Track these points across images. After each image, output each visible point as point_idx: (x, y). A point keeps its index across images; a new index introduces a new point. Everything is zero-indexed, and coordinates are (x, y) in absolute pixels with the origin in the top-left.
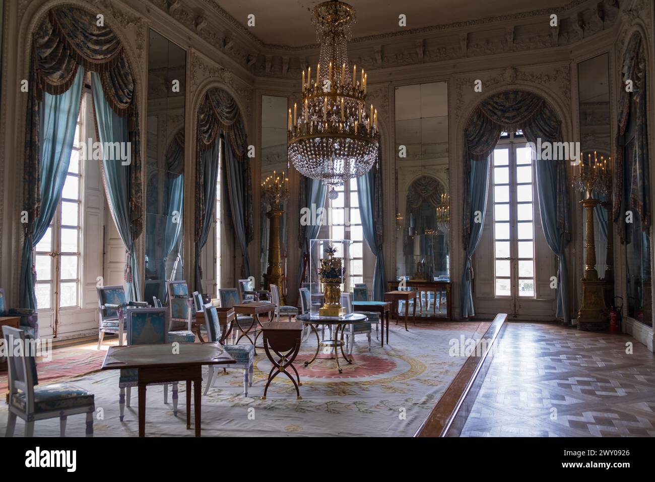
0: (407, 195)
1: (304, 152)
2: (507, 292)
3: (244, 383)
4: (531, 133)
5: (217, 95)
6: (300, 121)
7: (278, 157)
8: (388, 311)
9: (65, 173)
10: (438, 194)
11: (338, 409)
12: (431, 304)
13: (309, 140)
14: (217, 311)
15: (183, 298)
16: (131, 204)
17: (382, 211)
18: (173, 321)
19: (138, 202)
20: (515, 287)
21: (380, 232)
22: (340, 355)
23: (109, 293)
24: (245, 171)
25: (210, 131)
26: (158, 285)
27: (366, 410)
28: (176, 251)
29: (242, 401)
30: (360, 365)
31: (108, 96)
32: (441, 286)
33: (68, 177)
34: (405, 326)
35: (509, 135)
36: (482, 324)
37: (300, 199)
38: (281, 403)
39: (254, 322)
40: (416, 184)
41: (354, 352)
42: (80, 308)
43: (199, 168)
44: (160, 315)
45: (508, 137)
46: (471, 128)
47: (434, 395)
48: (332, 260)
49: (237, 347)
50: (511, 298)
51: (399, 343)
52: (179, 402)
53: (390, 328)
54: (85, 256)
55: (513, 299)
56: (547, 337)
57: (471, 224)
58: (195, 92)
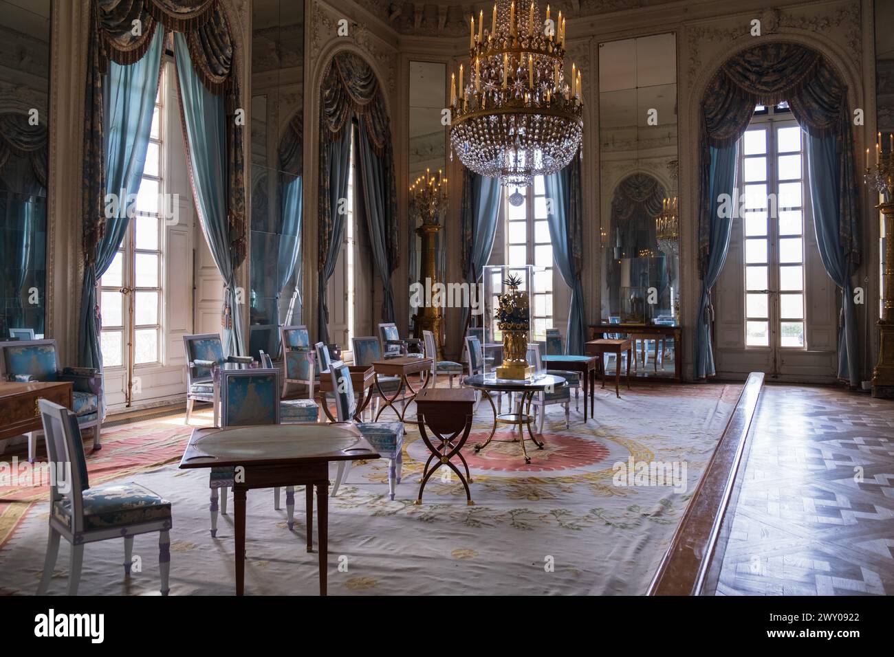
0: (612, 200)
1: (473, 137)
2: (764, 341)
3: (390, 479)
4: (800, 105)
5: (347, 62)
6: (467, 91)
7: (431, 150)
8: (593, 370)
9: (140, 175)
10: (656, 198)
11: (529, 523)
12: (649, 358)
13: (481, 118)
14: (350, 371)
15: (302, 350)
16: (231, 218)
17: (581, 224)
18: (288, 383)
19: (239, 215)
20: (775, 332)
21: (578, 255)
22: (526, 435)
23: (200, 344)
24: (387, 169)
25: (338, 113)
26: (267, 333)
27: (571, 524)
28: (292, 284)
29: (387, 506)
30: (555, 451)
31: (198, 66)
32: (665, 331)
33: (144, 181)
34: (615, 390)
35: (766, 109)
36: (728, 387)
37: (464, 208)
38: (444, 511)
39: (402, 385)
40: (625, 185)
41: (545, 431)
42: (163, 366)
43: (324, 166)
44: (268, 379)
45: (765, 112)
46: (711, 101)
47: (671, 500)
48: (514, 295)
49: (378, 425)
50: (770, 350)
51: (608, 416)
52: (296, 508)
53: (596, 394)
54: (168, 292)
55: (772, 351)
56: (829, 408)
57: (710, 242)
58: (317, 58)
